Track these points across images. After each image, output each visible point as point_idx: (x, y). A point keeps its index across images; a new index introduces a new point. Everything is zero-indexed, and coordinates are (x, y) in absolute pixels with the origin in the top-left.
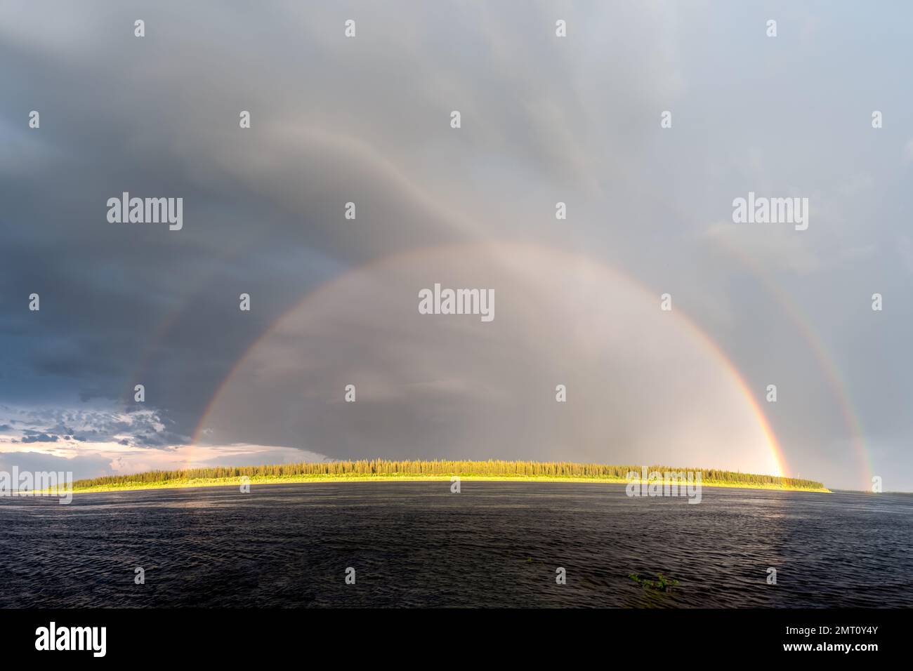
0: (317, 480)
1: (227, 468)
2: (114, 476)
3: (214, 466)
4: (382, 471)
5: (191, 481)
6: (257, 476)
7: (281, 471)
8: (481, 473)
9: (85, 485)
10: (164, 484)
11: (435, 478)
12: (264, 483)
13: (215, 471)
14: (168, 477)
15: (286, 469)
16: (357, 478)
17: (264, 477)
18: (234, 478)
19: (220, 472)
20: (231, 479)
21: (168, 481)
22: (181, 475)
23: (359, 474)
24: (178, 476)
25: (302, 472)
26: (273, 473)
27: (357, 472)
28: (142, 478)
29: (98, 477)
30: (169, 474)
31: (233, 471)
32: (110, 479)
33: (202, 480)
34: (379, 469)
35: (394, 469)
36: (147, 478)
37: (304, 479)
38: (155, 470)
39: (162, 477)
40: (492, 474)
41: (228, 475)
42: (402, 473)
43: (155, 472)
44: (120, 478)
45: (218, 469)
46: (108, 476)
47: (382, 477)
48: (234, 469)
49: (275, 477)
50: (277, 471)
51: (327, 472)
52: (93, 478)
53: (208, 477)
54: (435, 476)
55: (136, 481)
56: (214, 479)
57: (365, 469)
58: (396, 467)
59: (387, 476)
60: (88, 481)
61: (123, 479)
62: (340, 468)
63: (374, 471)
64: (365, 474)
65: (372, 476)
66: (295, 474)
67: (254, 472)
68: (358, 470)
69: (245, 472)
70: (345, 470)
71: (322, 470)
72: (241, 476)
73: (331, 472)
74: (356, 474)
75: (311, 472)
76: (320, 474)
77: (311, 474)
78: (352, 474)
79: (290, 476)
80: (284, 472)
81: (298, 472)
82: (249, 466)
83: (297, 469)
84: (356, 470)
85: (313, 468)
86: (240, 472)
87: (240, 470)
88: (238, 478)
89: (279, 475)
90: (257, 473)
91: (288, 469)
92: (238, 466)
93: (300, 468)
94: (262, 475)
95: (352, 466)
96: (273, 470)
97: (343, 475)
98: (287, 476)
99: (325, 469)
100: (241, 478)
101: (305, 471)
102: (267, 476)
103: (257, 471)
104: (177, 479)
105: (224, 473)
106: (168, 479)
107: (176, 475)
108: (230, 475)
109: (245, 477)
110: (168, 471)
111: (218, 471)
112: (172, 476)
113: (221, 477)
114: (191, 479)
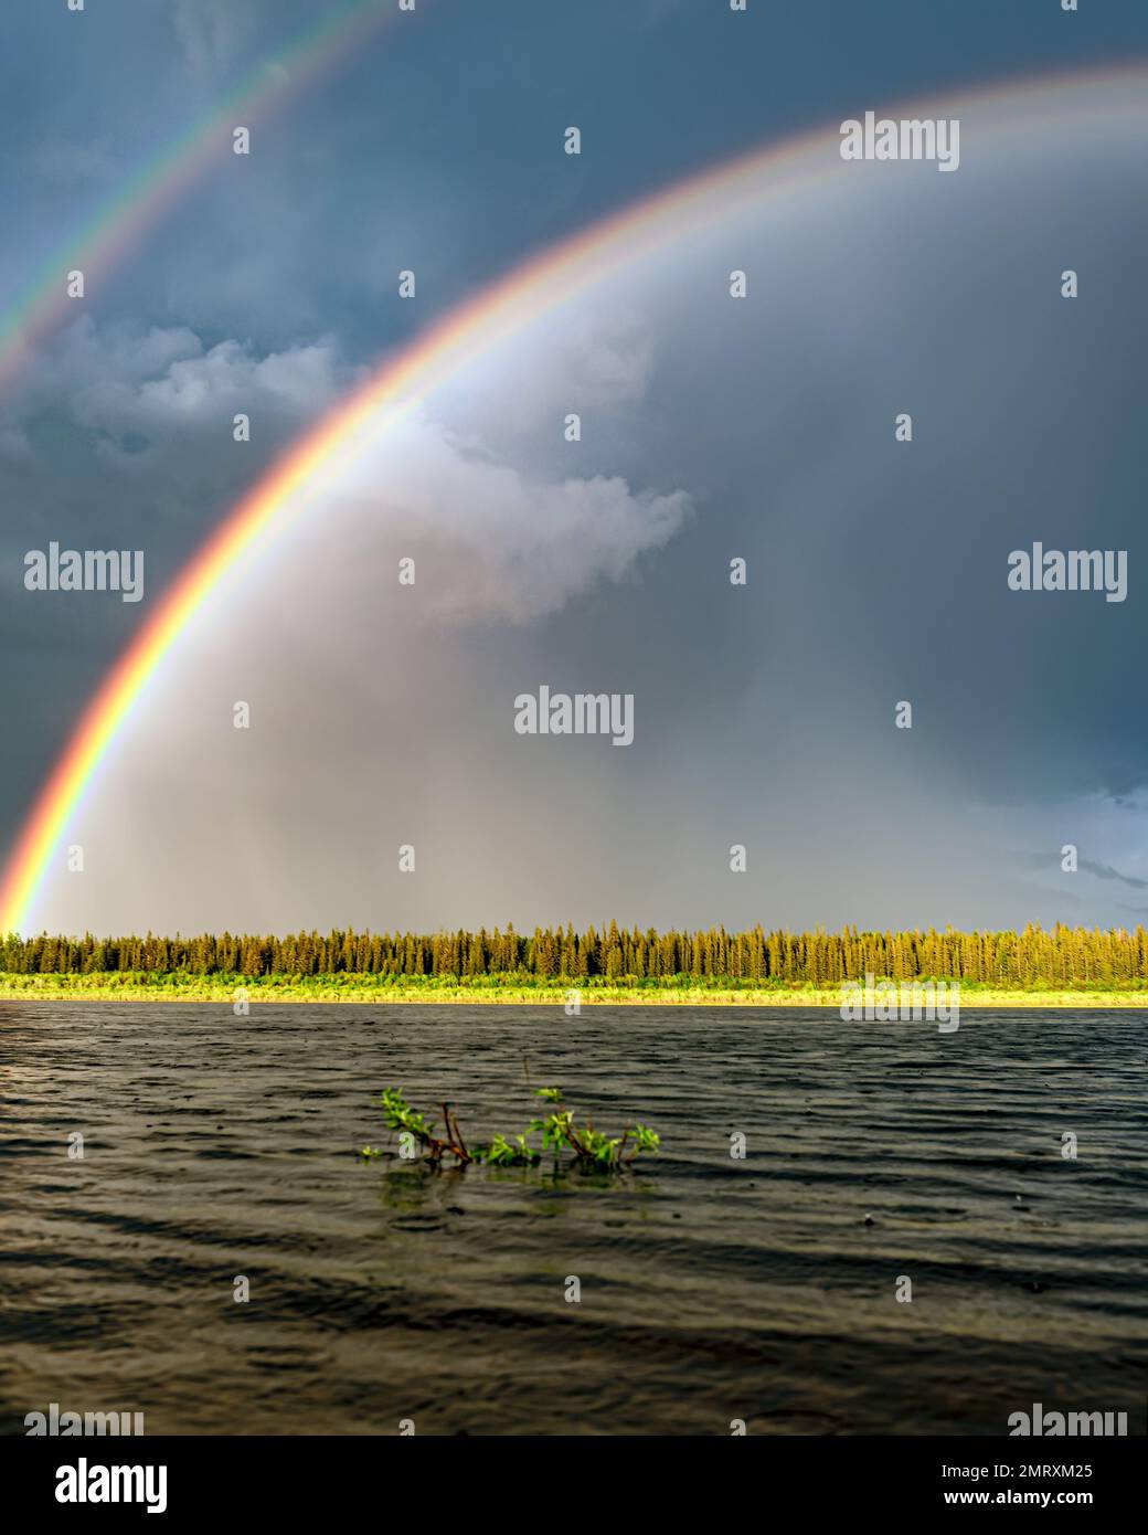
1: (76, 937)
4: (625, 968)
6: (182, 974)
8: (995, 979)
11: (819, 994)
12: (202, 998)
13: (33, 950)
16: (531, 992)
17: (203, 978)
18: (96, 976)
19: (49, 953)
20: (86, 978)
23: (541, 978)
25: (340, 966)
26: (238, 968)
27: (533, 970)
31: (98, 953)
34: (612, 959)
35: (668, 961)
37: (344, 990)
40: (1041, 983)
42: (696, 975)
45: (43, 942)
47: (624, 991)
48: (99, 944)
49: (241, 978)
50: (252, 959)
51: (428, 969)
54: (819, 988)
56: (28, 978)
57: (564, 960)
58: (676, 952)
59: (643, 986)
62: (475, 955)
63: (594, 967)
64: (564, 977)
65: (586, 984)
66: (316, 970)
67: (169, 957)
68: (538, 960)
69: (139, 955)
70: (492, 961)
71: (410, 960)
72: (125, 970)
73: (441, 966)
74: (530, 976)
75: (371, 965)
76: (404, 971)
77: (370, 970)
78: (516, 975)
79: (299, 976)
80: (276, 964)
81: (326, 964)
82: (153, 937)
83: (323, 954)
84: (530, 963)
85: (377, 950)
86: (121, 956)
87: (122, 952)
88: (116, 976)
89: (256, 972)
90: (181, 961)
91: (292, 953)
92: (115, 939)
93: (332, 950)
94: (198, 972)
95: (514, 947)
96: (239, 952)
97: (485, 979)
98: (286, 976)
99: (421, 953)
100: (125, 975)
101: (349, 961)
102: (215, 976)
103: (181, 954)
105: (63, 957)
108: (87, 965)
109: (140, 973)
111: (43, 948)
113: (52, 971)
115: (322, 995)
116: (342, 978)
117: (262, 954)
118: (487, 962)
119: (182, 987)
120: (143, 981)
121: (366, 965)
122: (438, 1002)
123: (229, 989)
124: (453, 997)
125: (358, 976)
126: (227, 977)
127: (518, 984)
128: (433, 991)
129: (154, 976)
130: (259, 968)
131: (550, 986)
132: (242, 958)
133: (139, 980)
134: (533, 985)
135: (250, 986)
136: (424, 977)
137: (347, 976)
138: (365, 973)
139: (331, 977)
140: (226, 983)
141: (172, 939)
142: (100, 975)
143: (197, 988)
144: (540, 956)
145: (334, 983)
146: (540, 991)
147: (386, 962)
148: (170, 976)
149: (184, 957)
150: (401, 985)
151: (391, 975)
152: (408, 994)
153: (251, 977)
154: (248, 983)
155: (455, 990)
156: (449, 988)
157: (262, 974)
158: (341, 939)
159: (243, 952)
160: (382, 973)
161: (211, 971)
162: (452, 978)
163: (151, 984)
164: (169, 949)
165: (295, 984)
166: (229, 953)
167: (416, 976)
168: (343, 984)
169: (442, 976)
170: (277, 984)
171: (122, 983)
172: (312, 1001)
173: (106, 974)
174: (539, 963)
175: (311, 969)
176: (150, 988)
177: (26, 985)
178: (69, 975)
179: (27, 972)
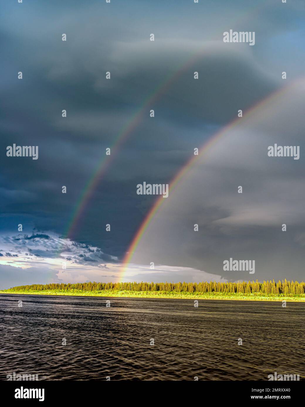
0: (226, 298)
1: (149, 283)
2: (60, 284)
3: (139, 282)
4: (289, 292)
5: (120, 292)
6: (174, 292)
7: (194, 288)
9: (38, 288)
10: (99, 293)
12: (180, 298)
13: (140, 286)
14: (102, 287)
15: (200, 287)
16: (263, 298)
17: (180, 293)
18: (154, 292)
19: (144, 286)
20: (152, 292)
21: (102, 291)
22: (113, 287)
23: (266, 294)
24: (110, 287)
25: (213, 290)
26: (188, 290)
27: (264, 292)
28: (82, 287)
29: (48, 283)
30: (103, 285)
31: (155, 286)
32: (58, 286)
33: (128, 291)
34: (286, 289)
35: (302, 290)
36: (87, 288)
39: (98, 287)
41: (150, 289)
43: (93, 283)
44: (65, 285)
45: (142, 284)
46: (56, 283)
47: (290, 298)
48: (155, 284)
49: (188, 293)
50: (191, 289)
52: (45, 284)
53: (134, 290)
55: (77, 289)
56: (139, 292)
57: (272, 289)
59: (295, 296)
60: (40, 286)
61: (68, 287)
62: (248, 288)
63: (281, 291)
64: (272, 294)
65: (279, 296)
66: (207, 291)
67: (171, 288)
68: (265, 289)
69: (164, 287)
70: (253, 289)
71: (231, 289)
72: (161, 291)
73: (239, 291)
74: (263, 293)
75: (221, 290)
76: (229, 292)
77: (221, 291)
78: (259, 293)
79: (202, 293)
80: (197, 289)
81: (210, 290)
82: (167, 282)
83: (209, 287)
84: (263, 290)
85: (222, 286)
86: (160, 287)
87: (160, 286)
88: (159, 292)
89: (192, 291)
90: (174, 288)
91: (201, 287)
92: (158, 283)
93: (210, 286)
94: (178, 292)
95: (258, 286)
96: (188, 287)
97: (251, 294)
98: (199, 293)
99: (233, 287)
101: (215, 289)
102: (182, 292)
103: (174, 287)
104: (109, 290)
105: (147, 287)
106: (102, 289)
107: (108, 286)
108: (152, 289)
109: (165, 291)
110: (102, 283)
111: (142, 285)
112: (106, 287)
113: (144, 291)
114: (120, 290)
115: (209, 297)
116: (214, 293)
117: (194, 287)
118: (251, 290)
119: (175, 295)
120: (165, 293)
121: (220, 290)
122: (239, 300)
123: (186, 295)
124: (243, 299)
125: (217, 293)
126: (184, 293)
127: (260, 295)
128: (238, 297)
129: (168, 292)
130: (193, 291)
131: (269, 296)
132: (189, 288)
134: (264, 296)
135: (191, 295)
136: (235, 293)
137: (215, 293)
138: (220, 292)
139: (211, 293)
140: (185, 294)
141: (172, 283)
142: (155, 292)
143: (178, 295)
144: (266, 288)
145: (212, 294)
146: (266, 298)
147: (225, 289)
148: (172, 292)
149: (175, 288)
150: (229, 296)
151: (226, 293)
152: (231, 298)
153: (191, 293)
154: (190, 294)
155: (243, 297)
156: (241, 296)
157: (194, 292)
158: (213, 283)
159: (189, 286)
160: (224, 292)
161: (182, 291)
162: (242, 294)
163: (167, 294)
164: (171, 286)
165: (202, 295)
166: (185, 287)
167: (233, 293)
168: (214, 295)
169: (239, 293)
170: (197, 294)
171: (161, 294)
172: (207, 299)
173: (157, 292)
174: (265, 290)
175: (206, 290)
176: (167, 295)
177: (139, 294)
178: (148, 292)
179: (139, 291)
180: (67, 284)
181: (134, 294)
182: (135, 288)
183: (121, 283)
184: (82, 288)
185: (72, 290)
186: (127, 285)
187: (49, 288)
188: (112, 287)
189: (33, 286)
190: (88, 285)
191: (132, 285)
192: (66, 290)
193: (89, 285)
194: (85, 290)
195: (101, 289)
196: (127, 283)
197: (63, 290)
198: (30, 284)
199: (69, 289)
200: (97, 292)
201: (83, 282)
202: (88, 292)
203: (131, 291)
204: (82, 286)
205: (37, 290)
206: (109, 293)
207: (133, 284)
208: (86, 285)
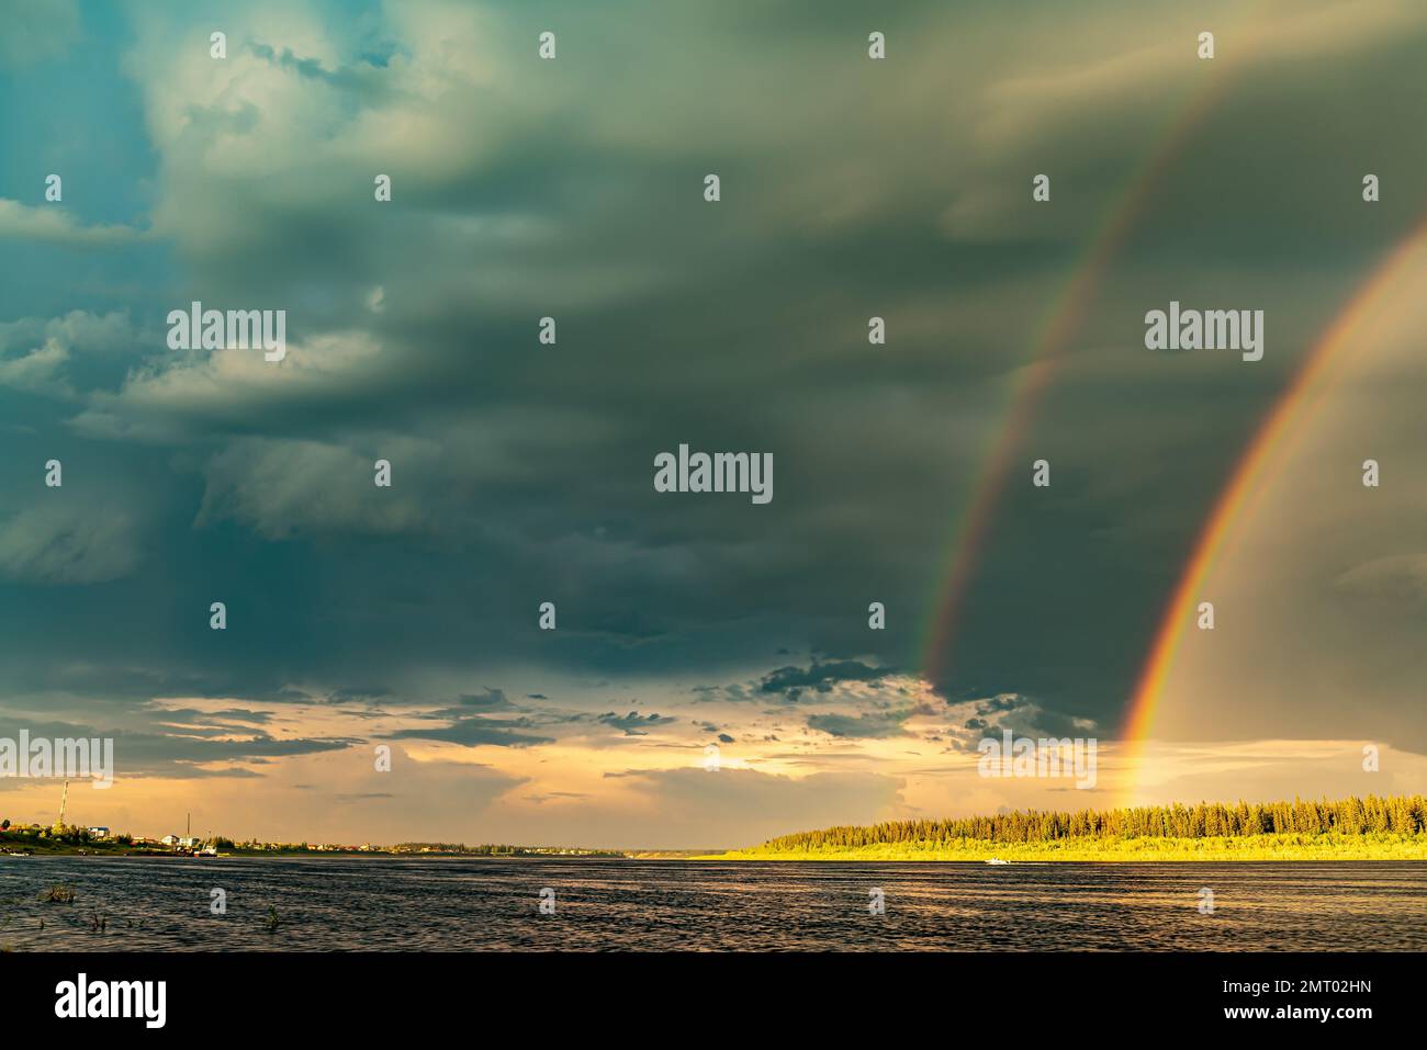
1: (1232, 806)
3: (1190, 802)
5: (1126, 845)
6: (1335, 833)
9: (849, 841)
10: (1051, 848)
13: (1197, 817)
14: (1059, 829)
17: (1358, 837)
18: (1256, 838)
19: (1211, 820)
20: (1248, 841)
21: (1061, 842)
22: (1099, 827)
24: (1088, 826)
26: (1390, 826)
28: (992, 829)
29: (880, 822)
30: (1063, 821)
31: (1254, 817)
32: (910, 828)
33: (1158, 840)
36: (1007, 832)
38: (1023, 810)
39: (1045, 830)
41: (1237, 827)
43: (1026, 815)
44: (935, 827)
45: (1204, 811)
46: (904, 821)
48: (1253, 810)
49: (1395, 837)
50: (1403, 819)
52: (868, 825)
53: (1176, 834)
55: (974, 836)
56: (1197, 842)
60: (855, 830)
61: (944, 831)
67: (1320, 819)
69: (1291, 818)
72: (1282, 833)
82: (1301, 801)
86: (1276, 820)
87: (1275, 816)
88: (1273, 838)
89: (1410, 831)
90: (1332, 822)
92: (1266, 805)
94: (1352, 833)
96: (1387, 813)
100: (1283, 836)
102: (1368, 835)
103: (1331, 816)
104: (1087, 837)
105: (1223, 823)
106: (1060, 835)
107: (1081, 825)
108: (1246, 829)
109: (1296, 835)
110: (1058, 814)
111: (1205, 816)
112: (1072, 829)
113: (1217, 835)
114: (1125, 837)
117: (1413, 814)
119: (1339, 847)
120: (1300, 842)
123: (1386, 847)
126: (1378, 836)
129: (1307, 838)
130: (1412, 828)
132: (1392, 818)
133: (1296, 841)
135: (1407, 844)
140: (1382, 842)
141: (1320, 803)
142: (1259, 837)
143: (1355, 847)
148: (1325, 836)
149: (1334, 818)
153: (1404, 836)
154: (1404, 841)
157: (1417, 832)
159: (1392, 812)
161: (1365, 830)
163: (1309, 844)
164: (1319, 812)
166: (1378, 813)
171: (1282, 843)
173: (1265, 836)
176: (1309, 848)
177: (1197, 848)
178: (1232, 838)
179: (1196, 836)
180: (940, 822)
181: (1181, 847)
182: (1178, 828)
183: (1123, 810)
184: (990, 834)
185: (960, 840)
186: (1149, 816)
187: (883, 837)
188: (1093, 827)
189: (832, 834)
190: (1010, 822)
191: (1166, 816)
192: (939, 842)
193: (1015, 823)
194: (1002, 841)
195: (1056, 833)
196: (1145, 808)
197: (928, 843)
198: (825, 828)
199: (948, 839)
200: (1045, 846)
201: (993, 814)
202: (1011, 845)
203: (1167, 839)
204: (989, 826)
205: (845, 844)
206: (1088, 849)
207: (1168, 812)
208: (1005, 823)
